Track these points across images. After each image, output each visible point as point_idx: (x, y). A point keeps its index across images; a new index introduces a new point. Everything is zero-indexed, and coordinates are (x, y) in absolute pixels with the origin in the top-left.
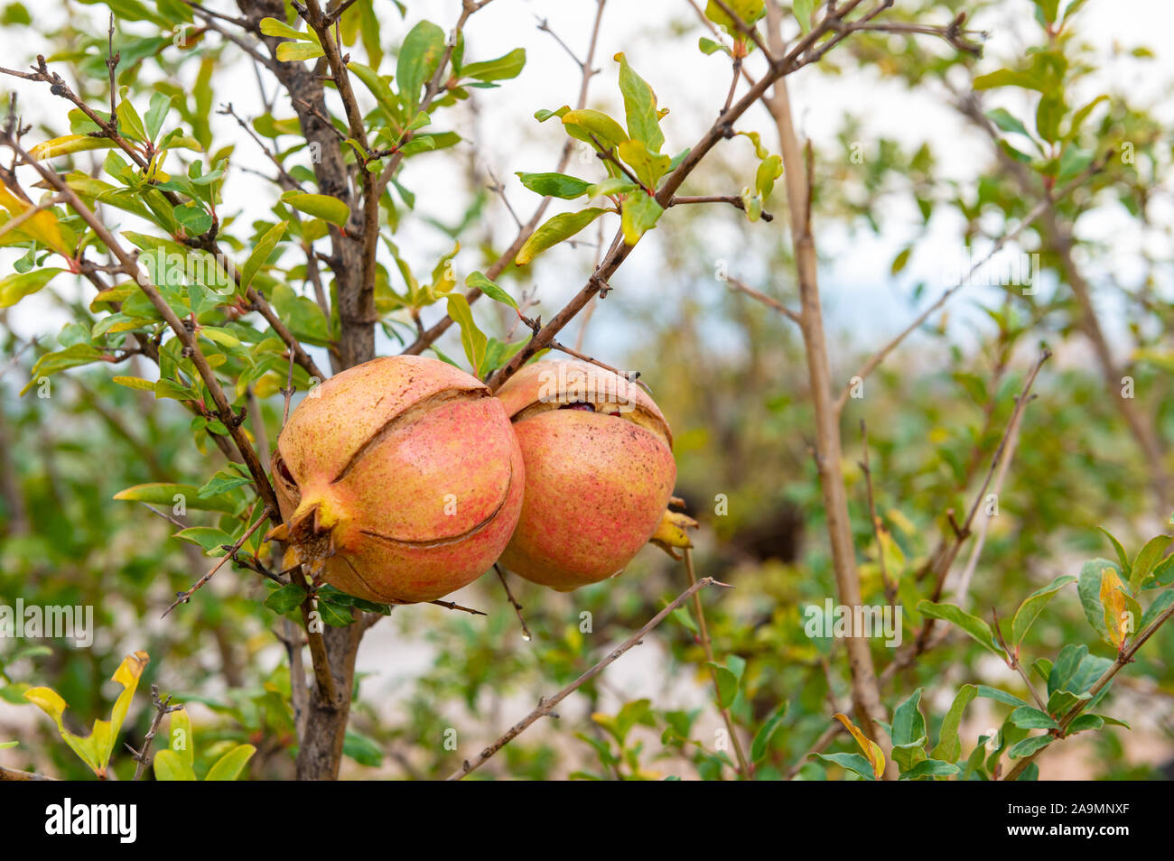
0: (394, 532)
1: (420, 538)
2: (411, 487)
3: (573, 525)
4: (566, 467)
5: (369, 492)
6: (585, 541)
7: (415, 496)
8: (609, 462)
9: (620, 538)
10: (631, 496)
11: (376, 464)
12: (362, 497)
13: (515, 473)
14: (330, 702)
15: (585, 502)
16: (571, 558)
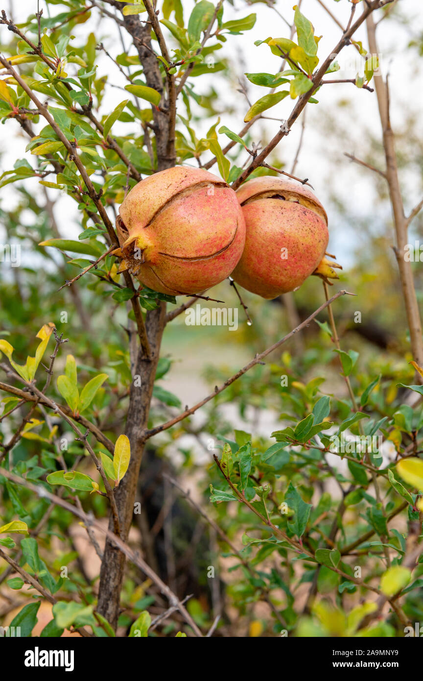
0: (175, 252)
1: (188, 256)
2: (184, 229)
3: (272, 258)
4: (268, 228)
5: (163, 232)
6: (278, 268)
7: (186, 234)
8: (291, 226)
9: (297, 267)
10: (303, 244)
11: (166, 217)
12: (159, 235)
13: (240, 226)
14: (148, 356)
15: (277, 246)
16: (271, 277)
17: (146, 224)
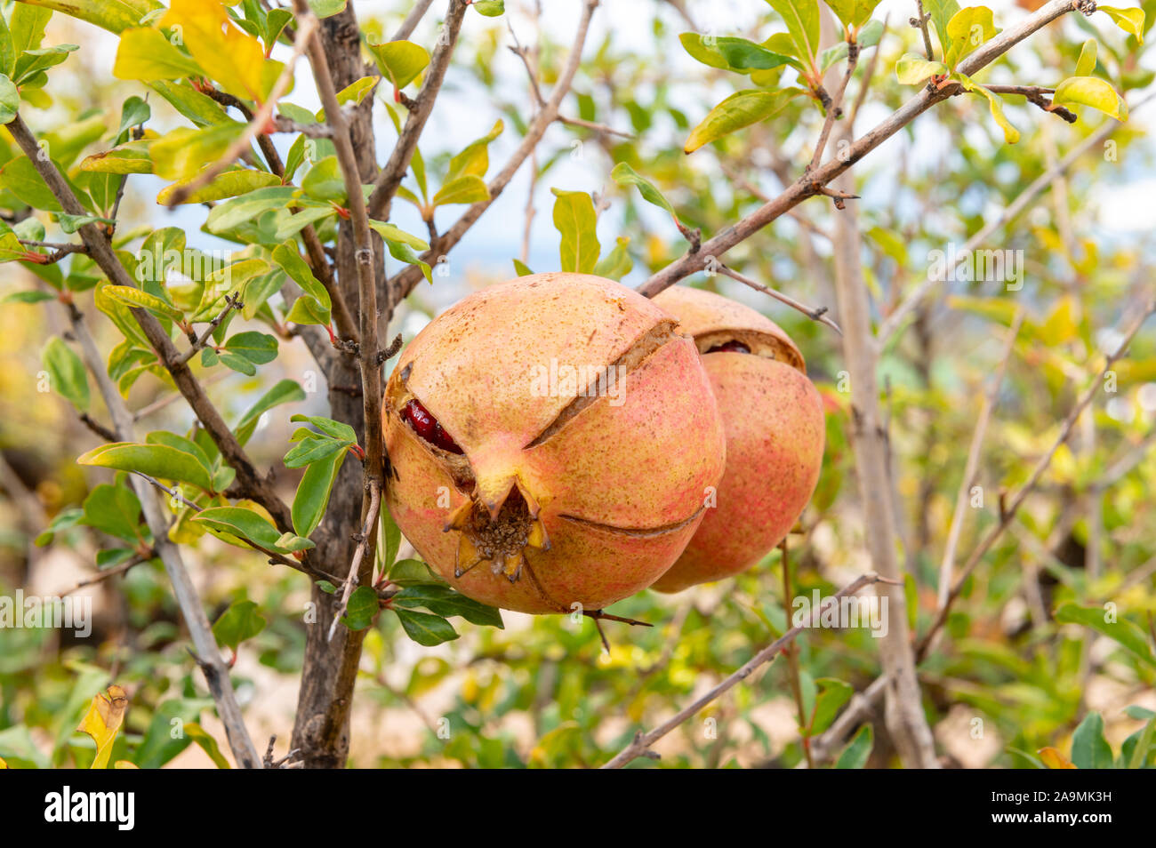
0: (610, 516)
1: (645, 524)
2: (641, 455)
3: (739, 505)
5: (583, 461)
6: (747, 526)
7: (645, 466)
8: (785, 422)
10: (803, 467)
11: (596, 422)
12: (571, 467)
15: (756, 475)
16: (723, 548)
17: (531, 439)
